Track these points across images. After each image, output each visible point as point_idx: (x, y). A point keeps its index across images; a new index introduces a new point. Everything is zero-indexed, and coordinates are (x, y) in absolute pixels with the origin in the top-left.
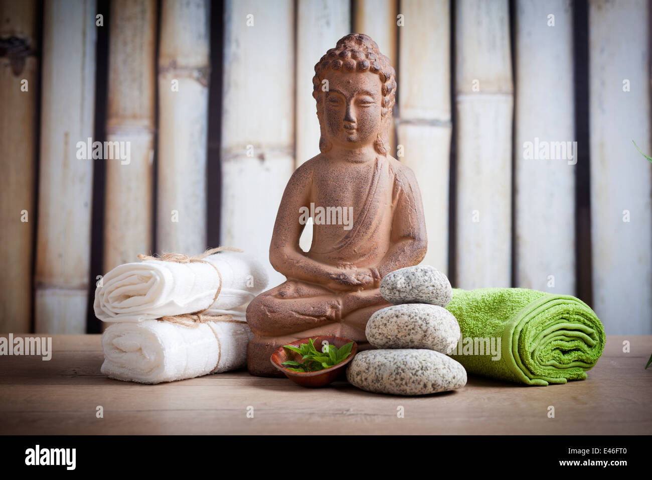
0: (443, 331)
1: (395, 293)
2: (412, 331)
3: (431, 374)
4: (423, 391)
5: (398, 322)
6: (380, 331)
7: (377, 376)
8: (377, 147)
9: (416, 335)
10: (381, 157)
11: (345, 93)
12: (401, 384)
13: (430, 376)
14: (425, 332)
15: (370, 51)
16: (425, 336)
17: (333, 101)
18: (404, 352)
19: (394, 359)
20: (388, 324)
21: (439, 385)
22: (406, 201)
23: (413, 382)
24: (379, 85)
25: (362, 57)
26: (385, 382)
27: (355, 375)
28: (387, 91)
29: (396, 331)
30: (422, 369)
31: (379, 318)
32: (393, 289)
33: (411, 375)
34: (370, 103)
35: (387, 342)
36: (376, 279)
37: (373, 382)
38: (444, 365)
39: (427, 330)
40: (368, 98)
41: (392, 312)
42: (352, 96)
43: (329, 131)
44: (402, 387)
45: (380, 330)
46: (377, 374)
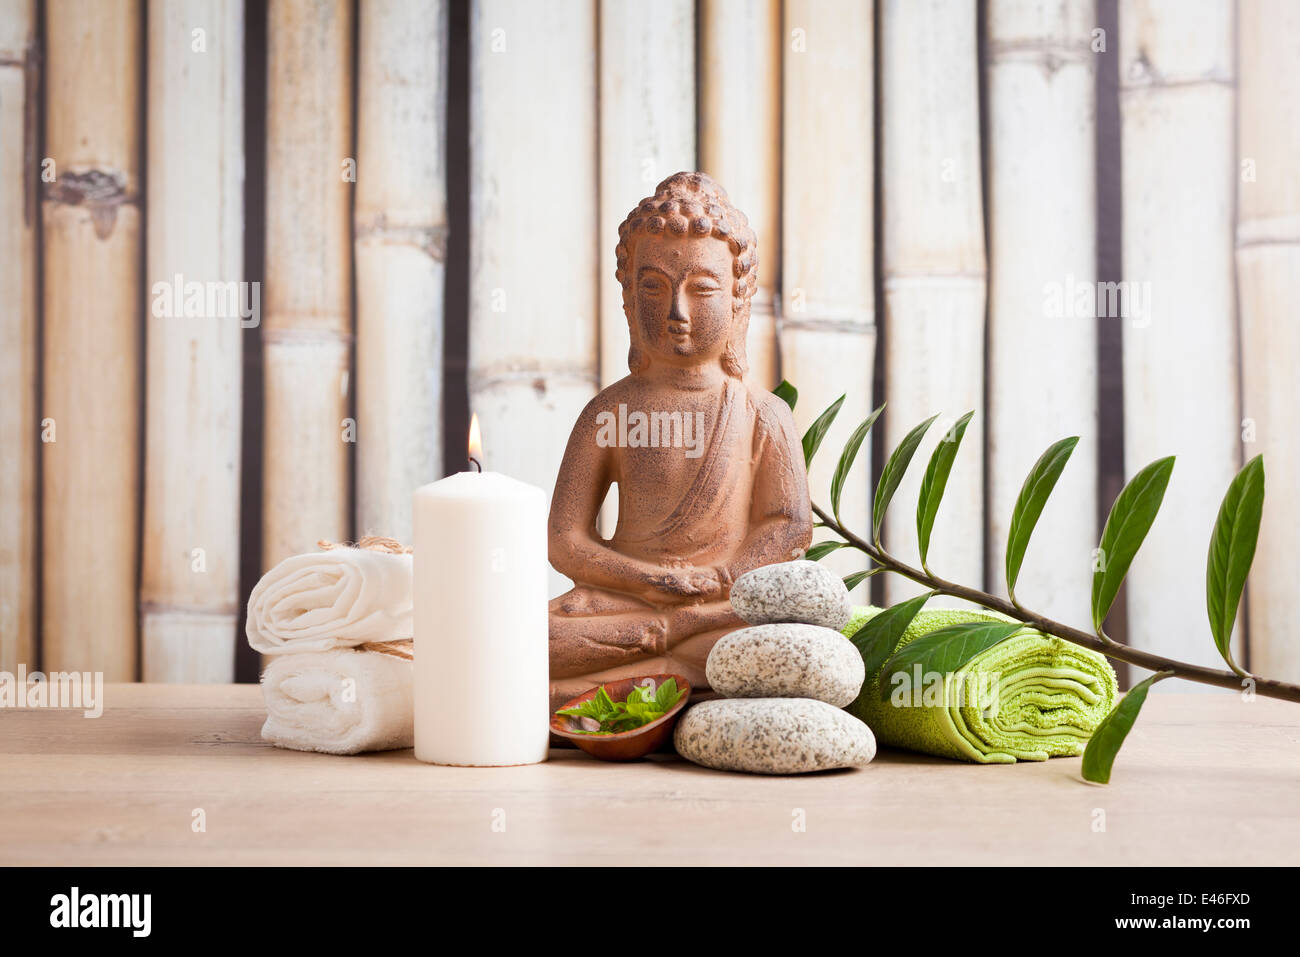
0: (834, 669)
1: (756, 607)
2: (783, 668)
3: (813, 738)
4: (800, 766)
5: (759, 652)
6: (729, 669)
7: (724, 741)
8: (726, 365)
9: (788, 674)
10: (733, 382)
11: (670, 272)
12: (764, 754)
13: (812, 742)
14: (805, 669)
15: (711, 202)
16: (804, 676)
17: (649, 285)
18: (769, 702)
19: (753, 714)
20: (742, 656)
21: (827, 757)
22: (776, 455)
23: (784, 751)
24: (729, 259)
25: (698, 212)
26: (737, 751)
27: (688, 740)
28: (743, 270)
29: (756, 668)
30: (798, 730)
31: (727, 646)
32: (752, 599)
33: (780, 739)
34: (712, 289)
35: (741, 688)
36: (725, 585)
37: (717, 751)
38: (836, 724)
39: (807, 667)
40: (709, 282)
41: (750, 636)
42: (682, 278)
43: (643, 337)
44: (766, 760)
45: (729, 666)
46: (724, 738)
